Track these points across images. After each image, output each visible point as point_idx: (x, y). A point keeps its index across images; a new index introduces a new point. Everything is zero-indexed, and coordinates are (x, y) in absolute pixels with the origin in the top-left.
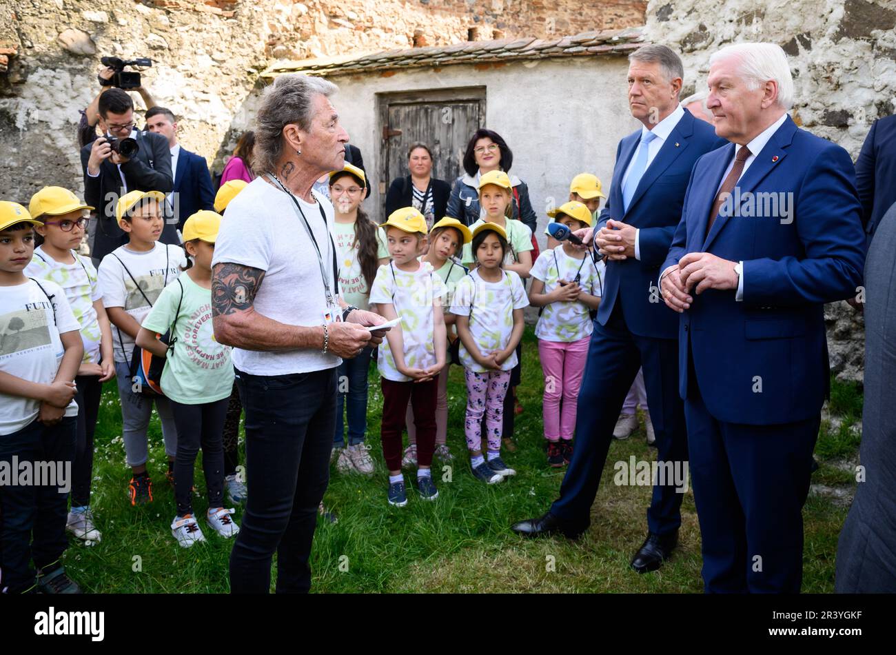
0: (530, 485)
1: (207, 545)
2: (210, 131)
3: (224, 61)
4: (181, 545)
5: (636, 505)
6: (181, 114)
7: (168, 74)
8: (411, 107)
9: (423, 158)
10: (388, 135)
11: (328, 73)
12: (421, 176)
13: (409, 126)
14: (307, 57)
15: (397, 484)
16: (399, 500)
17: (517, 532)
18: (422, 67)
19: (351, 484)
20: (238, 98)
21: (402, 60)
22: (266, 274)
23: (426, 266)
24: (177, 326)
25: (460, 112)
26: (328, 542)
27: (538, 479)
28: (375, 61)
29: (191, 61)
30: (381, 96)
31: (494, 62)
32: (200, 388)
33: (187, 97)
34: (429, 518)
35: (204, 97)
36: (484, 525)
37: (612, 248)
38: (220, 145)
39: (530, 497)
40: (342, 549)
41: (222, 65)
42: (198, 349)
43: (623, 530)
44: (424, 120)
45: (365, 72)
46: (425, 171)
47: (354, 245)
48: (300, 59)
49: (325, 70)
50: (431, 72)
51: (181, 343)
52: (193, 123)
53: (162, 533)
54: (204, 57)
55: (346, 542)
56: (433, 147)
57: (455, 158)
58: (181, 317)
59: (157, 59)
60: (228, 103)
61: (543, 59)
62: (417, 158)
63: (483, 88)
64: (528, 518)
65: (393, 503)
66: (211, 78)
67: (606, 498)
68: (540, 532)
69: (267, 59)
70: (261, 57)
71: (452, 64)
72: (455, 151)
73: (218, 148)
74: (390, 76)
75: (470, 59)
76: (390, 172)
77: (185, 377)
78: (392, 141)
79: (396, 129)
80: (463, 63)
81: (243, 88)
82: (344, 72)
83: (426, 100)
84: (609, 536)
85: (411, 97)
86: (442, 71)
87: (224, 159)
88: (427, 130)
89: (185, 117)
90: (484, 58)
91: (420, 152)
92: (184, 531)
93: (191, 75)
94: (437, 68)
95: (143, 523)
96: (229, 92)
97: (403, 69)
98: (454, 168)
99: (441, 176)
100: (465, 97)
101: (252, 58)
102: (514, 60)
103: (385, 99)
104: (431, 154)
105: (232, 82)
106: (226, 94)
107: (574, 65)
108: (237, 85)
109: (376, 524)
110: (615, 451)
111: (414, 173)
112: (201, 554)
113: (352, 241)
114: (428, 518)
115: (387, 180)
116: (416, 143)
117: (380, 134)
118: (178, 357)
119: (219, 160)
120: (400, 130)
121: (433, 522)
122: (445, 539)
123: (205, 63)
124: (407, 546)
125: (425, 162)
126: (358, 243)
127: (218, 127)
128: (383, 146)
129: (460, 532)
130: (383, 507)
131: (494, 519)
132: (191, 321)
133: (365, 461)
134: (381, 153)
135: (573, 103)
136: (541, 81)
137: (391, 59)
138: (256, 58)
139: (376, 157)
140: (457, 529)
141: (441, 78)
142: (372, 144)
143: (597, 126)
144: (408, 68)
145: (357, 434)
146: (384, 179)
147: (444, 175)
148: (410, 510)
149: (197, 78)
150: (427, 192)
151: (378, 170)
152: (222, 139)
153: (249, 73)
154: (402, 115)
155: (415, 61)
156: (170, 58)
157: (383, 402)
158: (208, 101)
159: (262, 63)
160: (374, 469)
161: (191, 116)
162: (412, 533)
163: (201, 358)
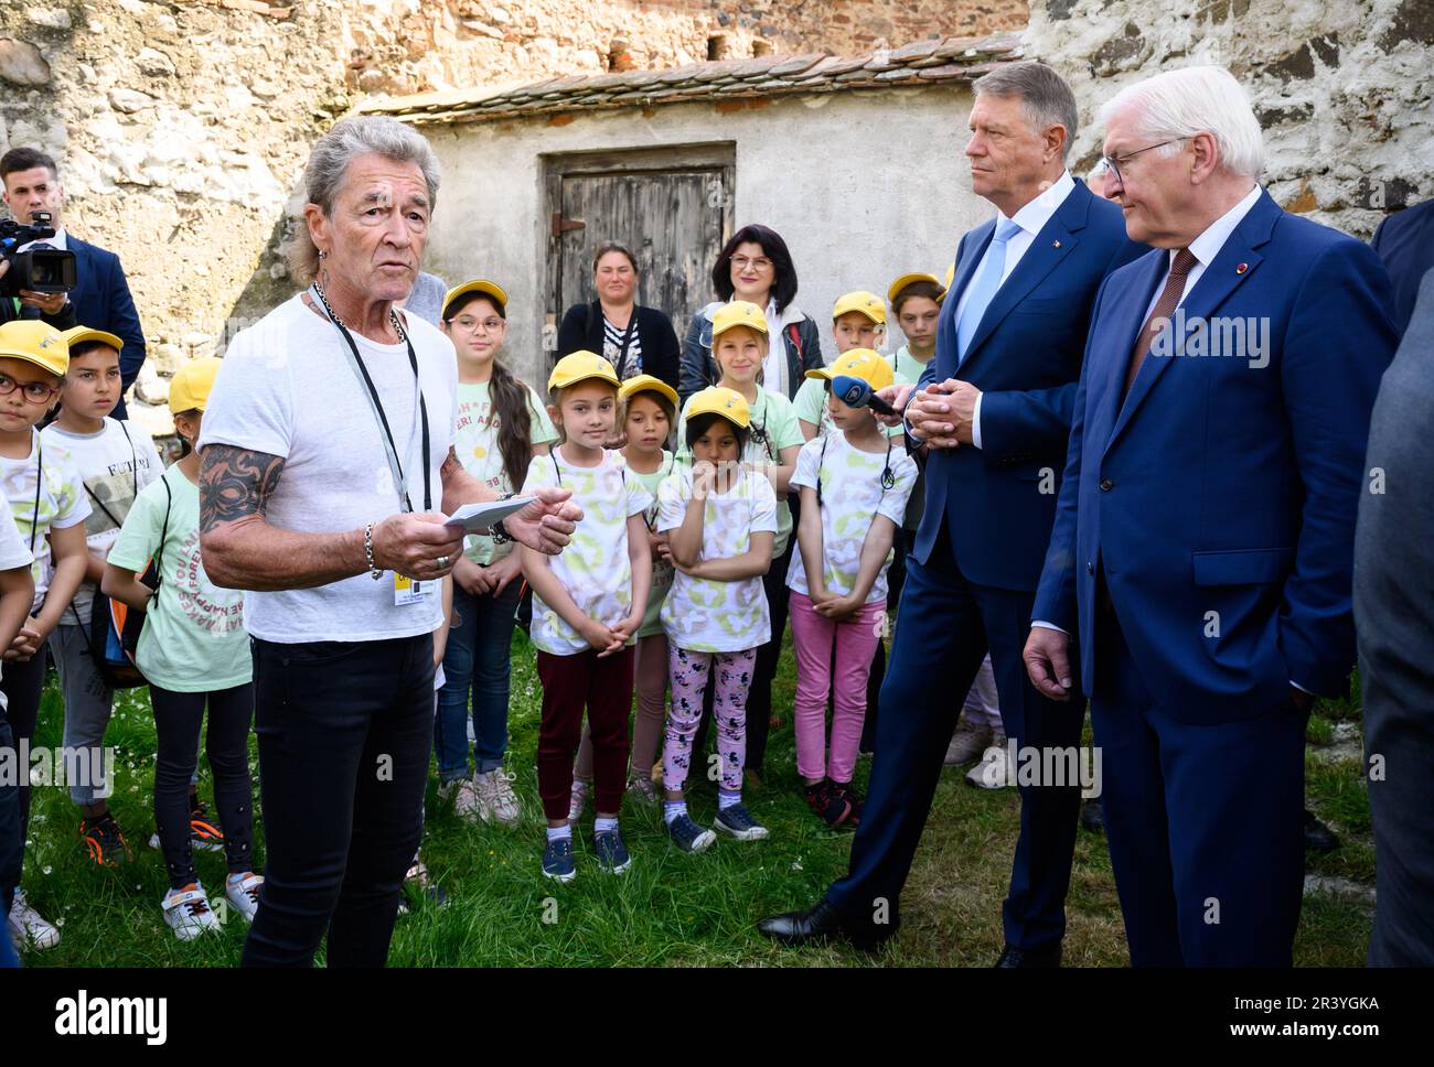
0: (793, 853)
1: (222, 936)
2: (247, 219)
3: (274, 97)
4: (179, 936)
5: (986, 896)
6: (196, 191)
7: (175, 119)
8: (602, 179)
9: (621, 270)
10: (561, 228)
11: (456, 117)
12: (618, 302)
13: (599, 213)
14: (420, 89)
15: (559, 842)
16: (561, 870)
17: (767, 935)
18: (621, 107)
19: (477, 840)
20: (298, 162)
21: (586, 96)
22: (287, 464)
23: (615, 459)
24: (164, 558)
25: (690, 189)
26: (431, 936)
27: (810, 843)
28: (539, 97)
29: (215, 97)
30: (548, 160)
31: (749, 99)
32: (204, 665)
33: (209, 160)
34: (613, 902)
35: (238, 160)
36: (708, 920)
37: (933, 425)
38: (265, 245)
39: (792, 874)
40: (457, 951)
41: (270, 104)
42: (199, 597)
43: (959, 939)
44: (624, 203)
45: (521, 116)
46: (623, 292)
47: (489, 421)
48: (406, 93)
49: (449, 113)
50: (638, 116)
51: (170, 586)
52: (218, 205)
53: (146, 916)
54: (237, 89)
55: (463, 939)
56: (640, 251)
57: (680, 270)
58: (169, 541)
59: (156, 92)
60: (279, 171)
61: (839, 92)
62: (609, 270)
63: (731, 146)
64: (788, 910)
65: (549, 875)
66: (250, 126)
67: (931, 881)
68: (807, 936)
69: (349, 94)
70: (339, 90)
71: (676, 103)
72: (679, 257)
73: (263, 248)
74: (565, 123)
75: (706, 93)
76: (563, 295)
77: (178, 645)
78: (568, 240)
79: (574, 219)
80: (694, 101)
81: (307, 145)
82: (484, 117)
83: (628, 167)
84: (933, 948)
85: (602, 160)
86: (657, 115)
87: (272, 270)
88: (630, 220)
89: (205, 196)
90: (734, 91)
91: (614, 259)
92: (184, 912)
93: (216, 122)
94: (648, 109)
95: (115, 896)
96: (282, 150)
97: (588, 111)
98: (677, 288)
99: (655, 302)
100: (698, 162)
101: (322, 92)
102: (787, 94)
103: (556, 166)
104: (634, 263)
105: (287, 133)
106: (277, 156)
107: (895, 103)
108: (296, 140)
109: (517, 911)
110: (952, 798)
111: (605, 295)
112: (212, 951)
113: (486, 413)
114: (609, 903)
115: (559, 310)
116: (607, 243)
117: (547, 228)
118: (166, 611)
119: (264, 271)
120: (582, 220)
121: (618, 910)
122: (639, 940)
123: (240, 99)
124: (571, 950)
125: (624, 276)
126: (497, 417)
127: (262, 213)
128: (551, 249)
129: (666, 929)
130: (534, 880)
131: (725, 910)
132: (185, 549)
133: (505, 801)
134: (548, 261)
135: (891, 172)
136: (834, 132)
137: (567, 94)
138: (328, 91)
139: (538, 267)
140: (661, 925)
141: (655, 127)
142: (532, 245)
143: (935, 213)
144: (596, 110)
145: (490, 751)
146: (554, 309)
147: (659, 300)
148: (580, 887)
149: (226, 127)
150: (630, 331)
151: (543, 291)
152: (268, 235)
153: (318, 118)
154: (586, 194)
155: (609, 97)
156: (179, 90)
157: (541, 700)
158: (245, 167)
159: (340, 101)
160: (520, 814)
161: (216, 194)
162: (580, 927)
163: (205, 614)
